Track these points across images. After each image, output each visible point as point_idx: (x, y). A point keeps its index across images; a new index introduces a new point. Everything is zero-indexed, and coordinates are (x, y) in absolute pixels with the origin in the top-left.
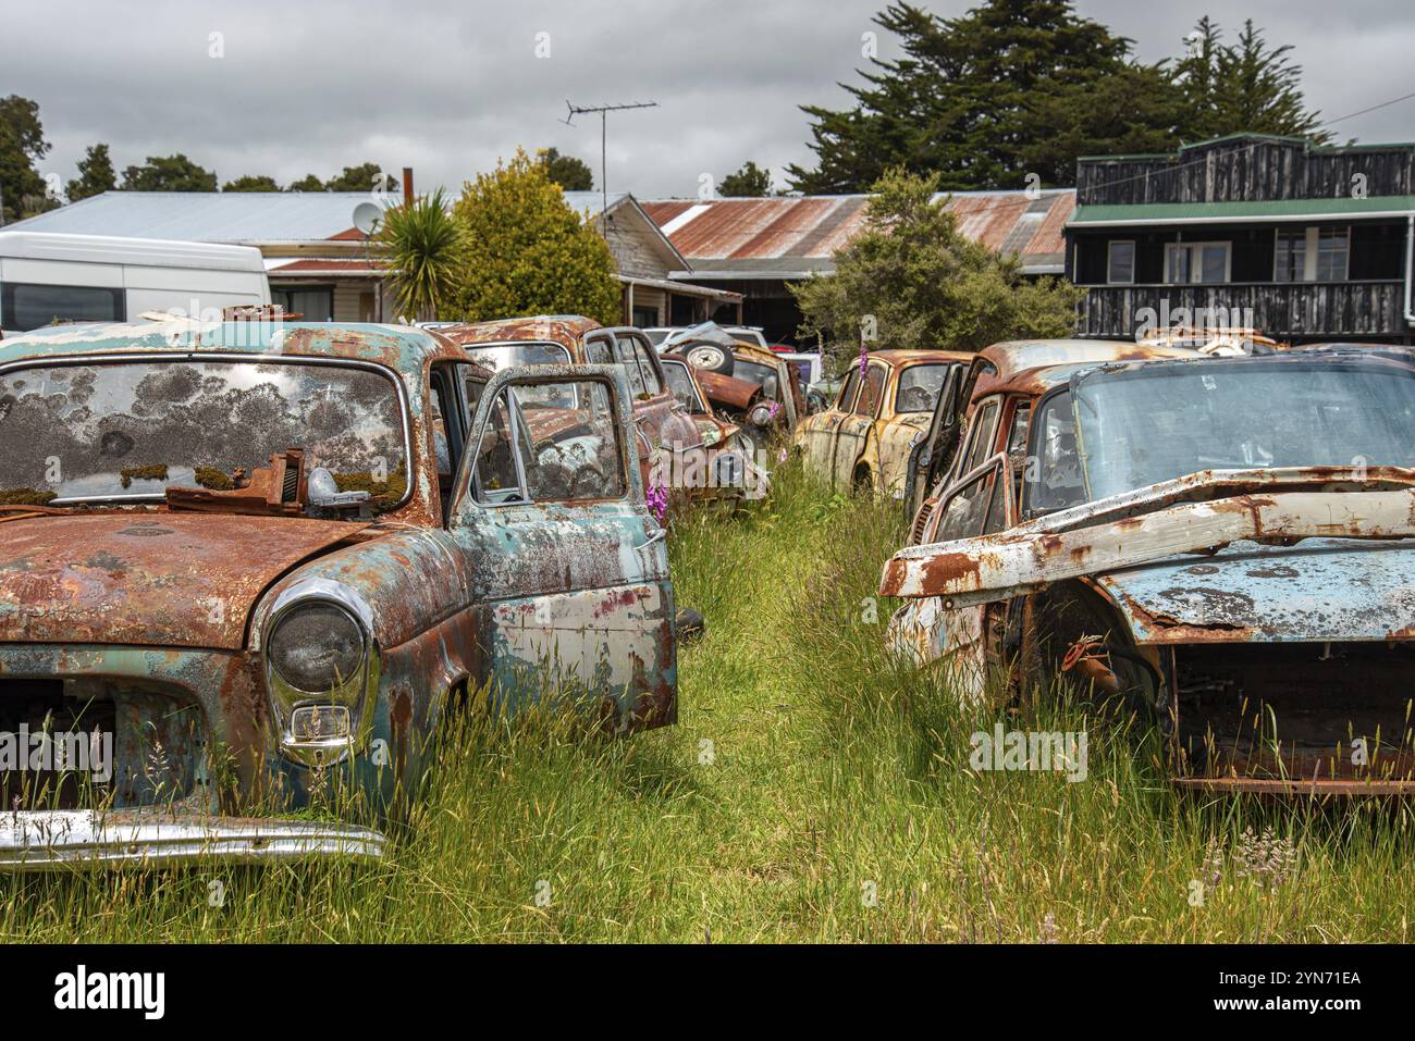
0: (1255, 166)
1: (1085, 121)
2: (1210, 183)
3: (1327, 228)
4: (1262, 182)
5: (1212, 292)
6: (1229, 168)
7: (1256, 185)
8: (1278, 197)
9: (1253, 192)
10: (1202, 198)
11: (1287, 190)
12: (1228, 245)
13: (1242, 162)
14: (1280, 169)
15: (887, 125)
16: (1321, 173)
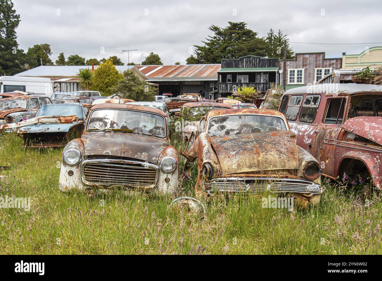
0: (252, 61)
1: (248, 49)
2: (244, 64)
3: (265, 73)
4: (254, 64)
5: (243, 84)
6: (248, 61)
7: (252, 65)
8: (256, 67)
9: (252, 66)
10: (243, 67)
11: (258, 66)
12: (248, 76)
13: (250, 61)
14: (257, 62)
15: (210, 49)
16: (263, 63)
